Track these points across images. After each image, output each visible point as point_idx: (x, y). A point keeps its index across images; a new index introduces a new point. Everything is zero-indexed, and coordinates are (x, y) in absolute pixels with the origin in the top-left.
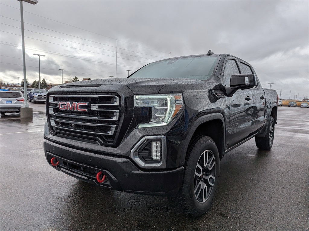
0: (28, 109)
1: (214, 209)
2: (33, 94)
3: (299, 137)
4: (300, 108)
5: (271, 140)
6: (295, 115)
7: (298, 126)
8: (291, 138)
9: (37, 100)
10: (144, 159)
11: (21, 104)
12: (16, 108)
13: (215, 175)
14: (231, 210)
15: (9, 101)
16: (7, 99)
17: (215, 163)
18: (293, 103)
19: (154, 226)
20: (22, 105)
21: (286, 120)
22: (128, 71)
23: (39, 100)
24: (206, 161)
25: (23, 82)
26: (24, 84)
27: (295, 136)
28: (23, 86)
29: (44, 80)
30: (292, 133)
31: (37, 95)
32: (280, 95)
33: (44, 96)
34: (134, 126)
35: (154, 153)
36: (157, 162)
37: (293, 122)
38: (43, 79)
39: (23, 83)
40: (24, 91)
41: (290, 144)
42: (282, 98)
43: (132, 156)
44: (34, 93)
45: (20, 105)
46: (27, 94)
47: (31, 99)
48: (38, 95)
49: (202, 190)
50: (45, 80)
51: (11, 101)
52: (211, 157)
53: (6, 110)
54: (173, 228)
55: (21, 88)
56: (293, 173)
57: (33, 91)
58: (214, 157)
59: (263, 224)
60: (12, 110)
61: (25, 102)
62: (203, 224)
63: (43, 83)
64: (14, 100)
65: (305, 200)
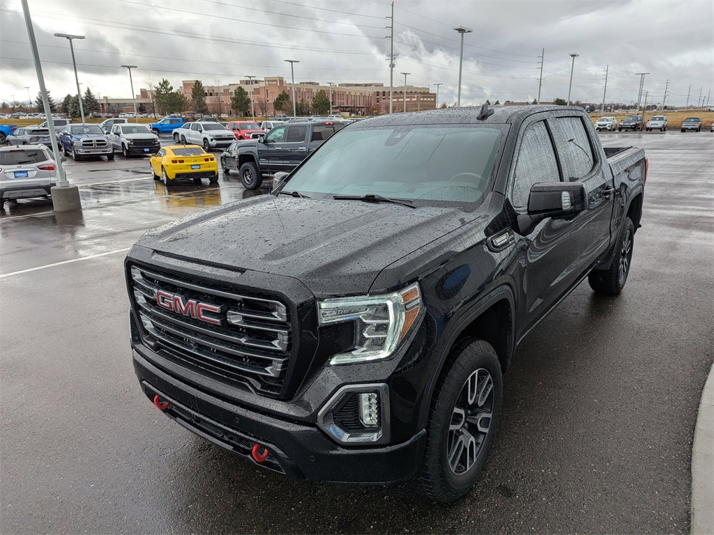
0: (67, 189)
1: (489, 477)
2: (69, 137)
3: (690, 245)
4: (709, 133)
5: (624, 271)
6: (692, 163)
7: (696, 204)
8: (673, 247)
9: (82, 152)
10: (346, 426)
11: (51, 177)
12: (39, 187)
13: (491, 409)
14: (522, 477)
15: (21, 172)
16: (15, 168)
17: (492, 386)
18: (692, 120)
19: (372, 527)
20: (53, 180)
21: (669, 184)
22: (290, 61)
23: (86, 152)
24: (472, 391)
25: (40, 100)
26: (44, 103)
27: (684, 241)
28: (40, 109)
29: (89, 91)
30: (678, 231)
31: (79, 139)
32: (665, 97)
33: (97, 141)
34: (322, 362)
35: (365, 411)
36: (372, 429)
37: (684, 192)
38: (85, 90)
39: (42, 103)
40: (47, 130)
41: (668, 271)
42: (669, 105)
43: (320, 423)
44: (72, 137)
45: (49, 179)
46: (57, 137)
47: (68, 151)
48: (82, 140)
49: (465, 449)
50: (91, 91)
51: (26, 171)
52: (483, 378)
53: (18, 193)
54: (408, 529)
55: (37, 115)
56: (662, 365)
57: (70, 130)
58: (489, 376)
59: (585, 511)
60: (32, 192)
61: (58, 171)
62: (466, 518)
63: (87, 100)
64: (31, 168)
65: (678, 442)
